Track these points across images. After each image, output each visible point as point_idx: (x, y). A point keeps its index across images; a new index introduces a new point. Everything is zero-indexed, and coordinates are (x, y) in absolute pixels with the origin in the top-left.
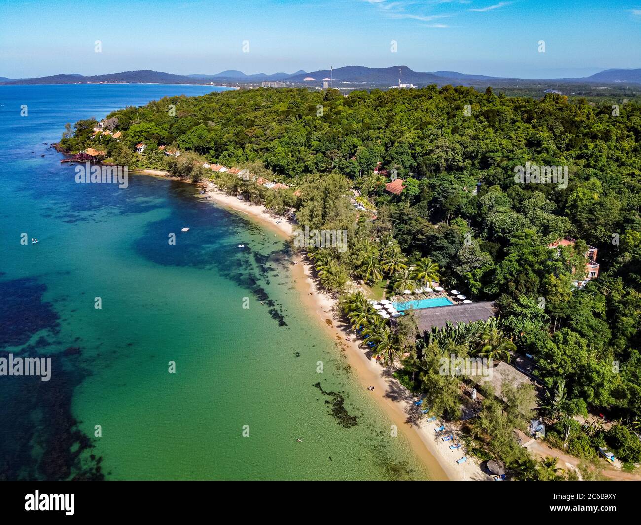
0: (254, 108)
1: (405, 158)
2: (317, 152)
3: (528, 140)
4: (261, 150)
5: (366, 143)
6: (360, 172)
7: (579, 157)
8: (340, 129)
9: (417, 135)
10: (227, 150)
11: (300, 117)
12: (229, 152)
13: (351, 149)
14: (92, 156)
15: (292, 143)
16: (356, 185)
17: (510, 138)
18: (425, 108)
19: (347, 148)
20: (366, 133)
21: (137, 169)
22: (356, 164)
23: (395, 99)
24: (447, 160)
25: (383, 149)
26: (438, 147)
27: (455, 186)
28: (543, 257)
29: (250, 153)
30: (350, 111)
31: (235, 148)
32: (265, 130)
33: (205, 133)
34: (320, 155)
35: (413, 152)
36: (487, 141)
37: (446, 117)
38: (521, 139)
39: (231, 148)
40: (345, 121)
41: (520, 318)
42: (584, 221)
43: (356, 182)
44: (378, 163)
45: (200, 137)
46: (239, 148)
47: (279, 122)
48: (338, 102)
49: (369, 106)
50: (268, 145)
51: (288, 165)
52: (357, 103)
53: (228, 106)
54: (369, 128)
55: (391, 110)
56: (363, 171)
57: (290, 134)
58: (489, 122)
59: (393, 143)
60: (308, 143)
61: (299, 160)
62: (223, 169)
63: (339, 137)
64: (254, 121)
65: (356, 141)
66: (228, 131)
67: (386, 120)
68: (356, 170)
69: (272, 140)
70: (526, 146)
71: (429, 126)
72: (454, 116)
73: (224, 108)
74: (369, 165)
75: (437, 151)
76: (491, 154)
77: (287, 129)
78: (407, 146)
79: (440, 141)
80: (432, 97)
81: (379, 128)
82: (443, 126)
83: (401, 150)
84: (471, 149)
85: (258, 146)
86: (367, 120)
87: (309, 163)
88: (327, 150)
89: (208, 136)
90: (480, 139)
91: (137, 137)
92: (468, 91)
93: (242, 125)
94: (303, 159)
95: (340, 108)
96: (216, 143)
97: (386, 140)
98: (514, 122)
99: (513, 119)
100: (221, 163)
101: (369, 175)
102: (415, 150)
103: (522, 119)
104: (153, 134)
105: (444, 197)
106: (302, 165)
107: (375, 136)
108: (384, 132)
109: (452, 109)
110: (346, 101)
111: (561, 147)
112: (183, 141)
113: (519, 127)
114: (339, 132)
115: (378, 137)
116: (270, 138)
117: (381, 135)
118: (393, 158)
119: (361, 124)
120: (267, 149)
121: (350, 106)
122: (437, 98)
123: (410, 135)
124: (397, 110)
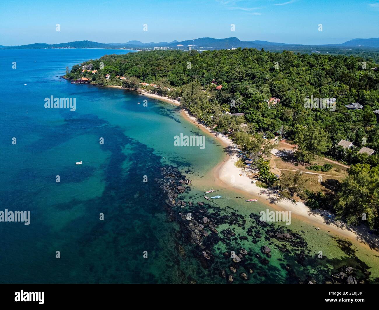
0: (157, 59)
1: (224, 77)
2: (188, 76)
3: (270, 69)
4: (164, 76)
5: (209, 72)
6: (206, 83)
7: (287, 73)
8: (198, 67)
9: (229, 68)
10: (148, 77)
11: (180, 62)
12: (149, 78)
13: (202, 75)
14: (85, 81)
15: (177, 72)
16: (204, 88)
17: (264, 68)
18: (234, 57)
19: (201, 74)
20: (209, 68)
21: (108, 85)
22: (205, 80)
23: (222, 54)
24: (239, 77)
25: (215, 74)
26: (236, 72)
27: (239, 84)
28: (258, 98)
29: (159, 77)
30: (202, 59)
31: (151, 76)
32: (165, 68)
33: (138, 70)
34: (189, 77)
35: (228, 75)
36: (255, 69)
37: (242, 61)
38: (268, 68)
39: (150, 76)
40: (200, 63)
41: (250, 114)
42: (277, 91)
43: (204, 87)
44: (214, 79)
45: (136, 71)
46: (153, 76)
47: (171, 64)
48: (197, 55)
49: (210, 57)
50: (167, 74)
51: (176, 81)
52: (205, 56)
53: (144, 59)
54: (210, 66)
55: (220, 59)
56: (207, 82)
57: (176, 69)
58: (257, 62)
59: (220, 72)
60: (184, 72)
61: (181, 79)
62: (147, 85)
63: (197, 70)
64: (159, 64)
65: (204, 71)
66: (148, 69)
67: (217, 63)
68: (204, 82)
69: (168, 72)
70: (269, 70)
71: (234, 64)
72: (245, 60)
73: (142, 59)
74: (210, 80)
75: (236, 73)
76: (256, 74)
77: (174, 67)
78: (225, 73)
79: (238, 70)
80: (238, 53)
81: (214, 66)
82: (240, 64)
83: (223, 74)
84: (249, 72)
85: (162, 75)
86: (209, 63)
87: (185, 80)
88: (192, 75)
89: (139, 71)
90: (253, 69)
91: (106, 72)
92: (254, 50)
93: (154, 66)
94: (182, 79)
95: (198, 58)
96: (143, 74)
97: (217, 71)
98: (267, 62)
99: (266, 61)
100: (146, 82)
101: (210, 84)
102: (228, 74)
103: (270, 60)
104: (114, 70)
105: (235, 87)
106: (182, 81)
107: (212, 69)
108: (217, 67)
109: (245, 58)
110: (201, 55)
111: (281, 70)
112: (128, 73)
113: (268, 64)
114: (197, 67)
115: (214, 70)
116: (167, 71)
117: (215, 69)
118: (219, 77)
119: (207, 64)
120: (166, 76)
121: (202, 57)
122: (240, 53)
123: (226, 68)
124: (222, 58)
